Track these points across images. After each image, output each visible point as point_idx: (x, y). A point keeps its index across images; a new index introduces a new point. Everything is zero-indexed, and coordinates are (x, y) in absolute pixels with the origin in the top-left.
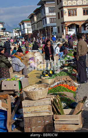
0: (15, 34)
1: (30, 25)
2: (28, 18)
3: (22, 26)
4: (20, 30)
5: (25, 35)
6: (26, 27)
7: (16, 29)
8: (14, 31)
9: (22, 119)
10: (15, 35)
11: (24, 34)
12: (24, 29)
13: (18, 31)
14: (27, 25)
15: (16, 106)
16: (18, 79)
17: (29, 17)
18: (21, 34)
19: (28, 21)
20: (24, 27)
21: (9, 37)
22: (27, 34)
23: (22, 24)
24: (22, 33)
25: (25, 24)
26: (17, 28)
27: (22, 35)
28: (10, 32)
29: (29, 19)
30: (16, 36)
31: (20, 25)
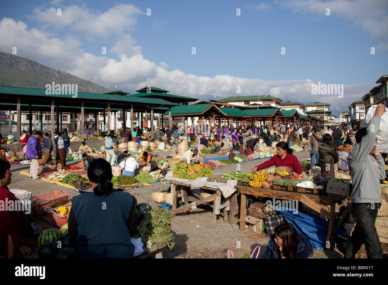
0: (343, 120)
1: (363, 108)
2: (361, 100)
3: (352, 109)
4: (349, 114)
5: (356, 122)
6: (358, 111)
7: (344, 114)
8: (341, 116)
10: (341, 121)
11: (354, 119)
12: (355, 113)
13: (347, 117)
14: (360, 108)
16: (349, 182)
17: (363, 98)
18: (349, 120)
19: (361, 104)
20: (355, 110)
21: (334, 123)
22: (358, 121)
23: (353, 107)
24: (351, 118)
25: (357, 108)
26: (346, 112)
27: (351, 121)
28: (335, 117)
29: (363, 101)
30: (343, 123)
31: (350, 108)
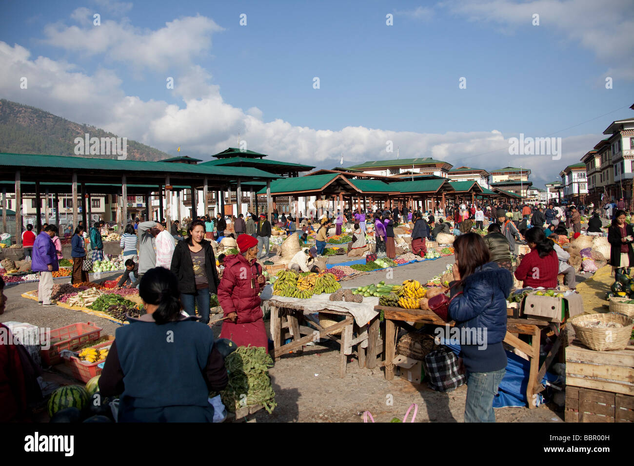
0: (552, 195)
1: (584, 175)
2: (580, 162)
3: (567, 177)
4: (562, 186)
5: (573, 198)
6: (576, 181)
7: (552, 185)
8: (548, 189)
9: (561, 387)
10: (549, 197)
11: (570, 194)
12: (571, 184)
13: (558, 189)
14: (578, 176)
15: (550, 354)
16: (561, 296)
17: (584, 159)
18: (562, 196)
19: (581, 168)
20: (570, 179)
21: (537, 200)
22: (577, 195)
23: (568, 174)
24: (565, 192)
25: (575, 175)
26: (556, 182)
27: (565, 196)
28: (539, 191)
29: (584, 164)
30: (552, 199)
31: (563, 176)
